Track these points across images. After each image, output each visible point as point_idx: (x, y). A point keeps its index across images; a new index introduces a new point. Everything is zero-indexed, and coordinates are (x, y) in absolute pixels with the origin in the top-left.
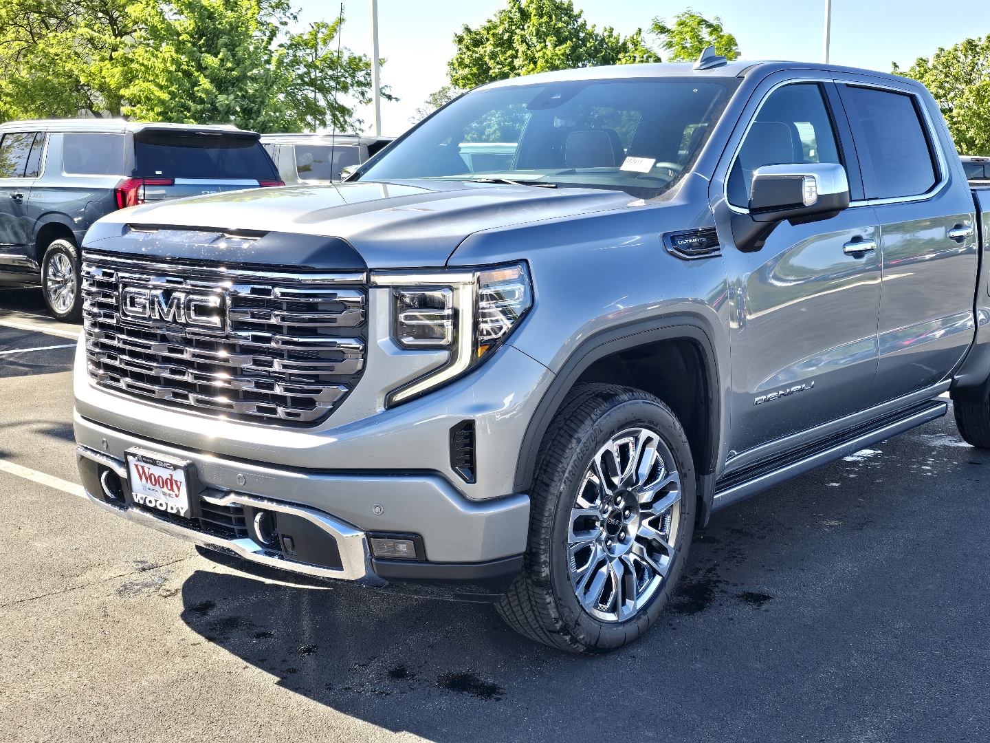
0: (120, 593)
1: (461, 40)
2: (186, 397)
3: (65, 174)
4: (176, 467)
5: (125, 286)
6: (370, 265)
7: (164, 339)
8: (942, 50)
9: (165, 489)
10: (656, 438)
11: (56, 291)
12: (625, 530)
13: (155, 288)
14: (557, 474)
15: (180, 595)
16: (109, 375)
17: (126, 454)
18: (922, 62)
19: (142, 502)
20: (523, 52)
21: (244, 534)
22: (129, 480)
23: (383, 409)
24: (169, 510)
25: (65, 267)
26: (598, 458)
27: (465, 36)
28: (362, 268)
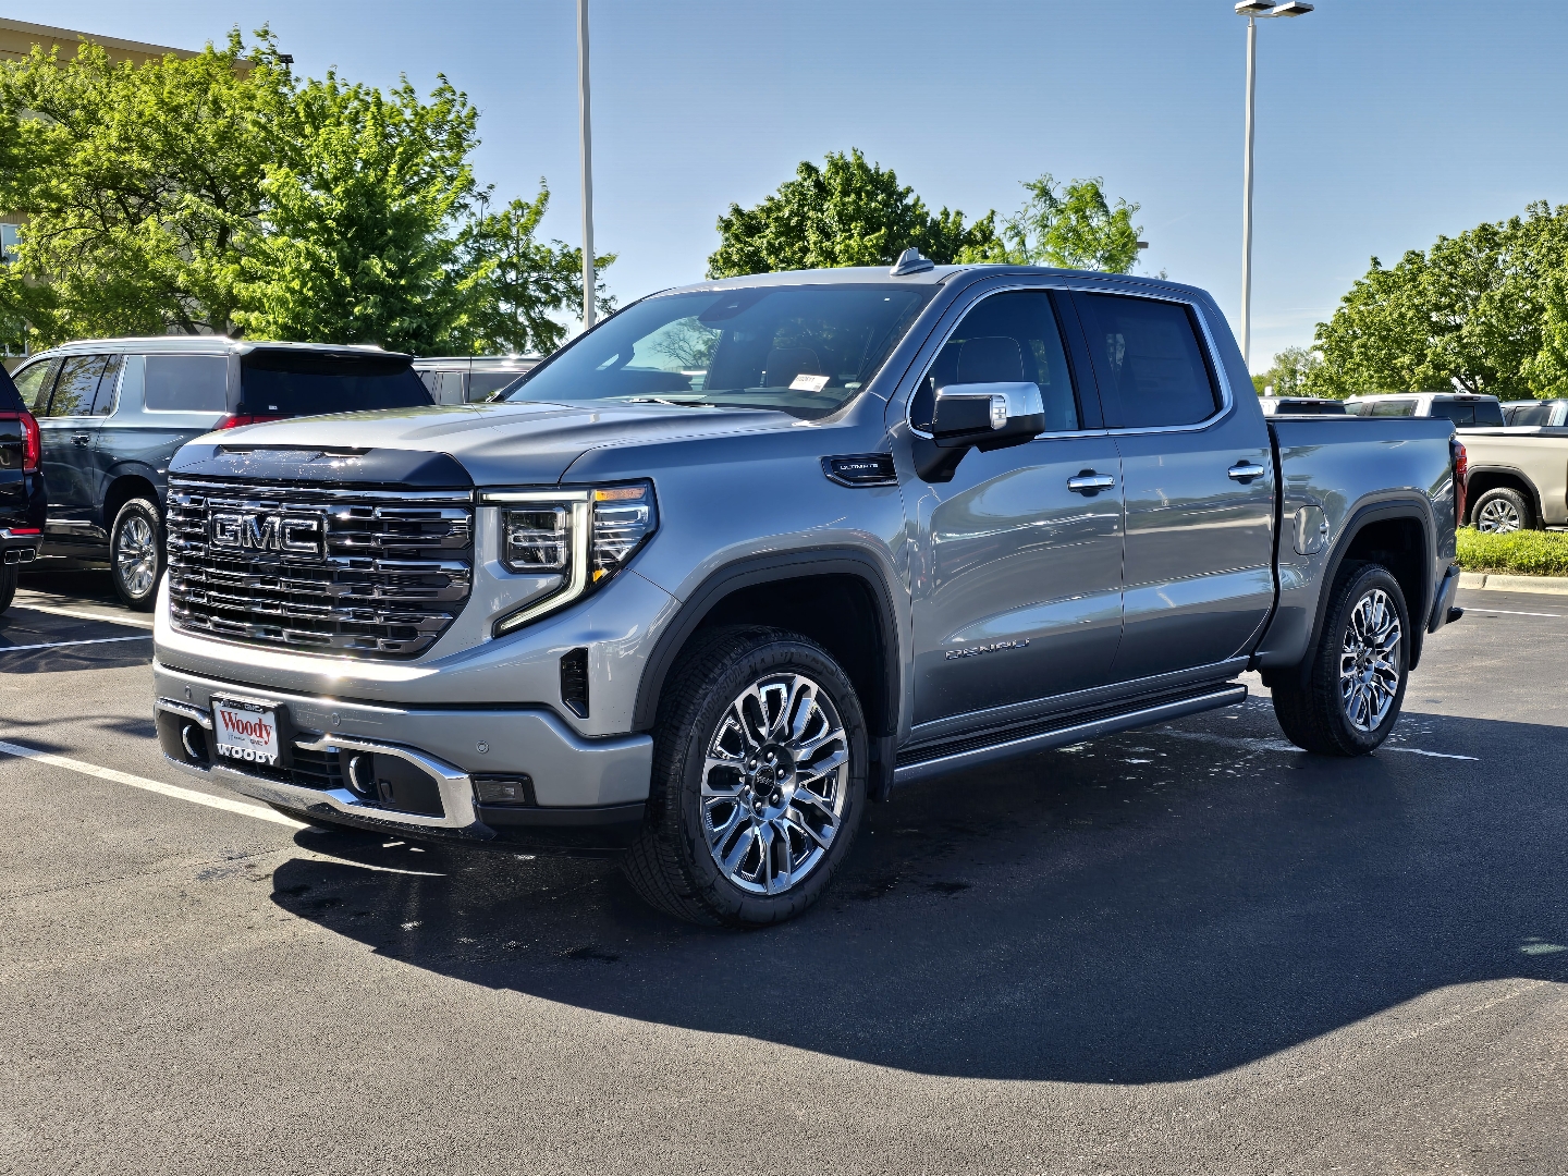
0: (201, 878)
1: (727, 226)
2: (279, 633)
3: (147, 411)
4: (265, 710)
5: (214, 513)
6: (477, 482)
7: (256, 569)
8: (1445, 239)
9: (253, 737)
10: (814, 688)
11: (129, 568)
12: (778, 791)
13: (248, 513)
14: (687, 716)
15: (271, 879)
16: (193, 615)
17: (212, 699)
18: (1414, 257)
19: (227, 754)
20: (815, 243)
21: (340, 783)
22: (214, 731)
23: (489, 638)
24: (258, 760)
25: (142, 537)
26: (739, 703)
27: (734, 221)
28: (468, 485)
